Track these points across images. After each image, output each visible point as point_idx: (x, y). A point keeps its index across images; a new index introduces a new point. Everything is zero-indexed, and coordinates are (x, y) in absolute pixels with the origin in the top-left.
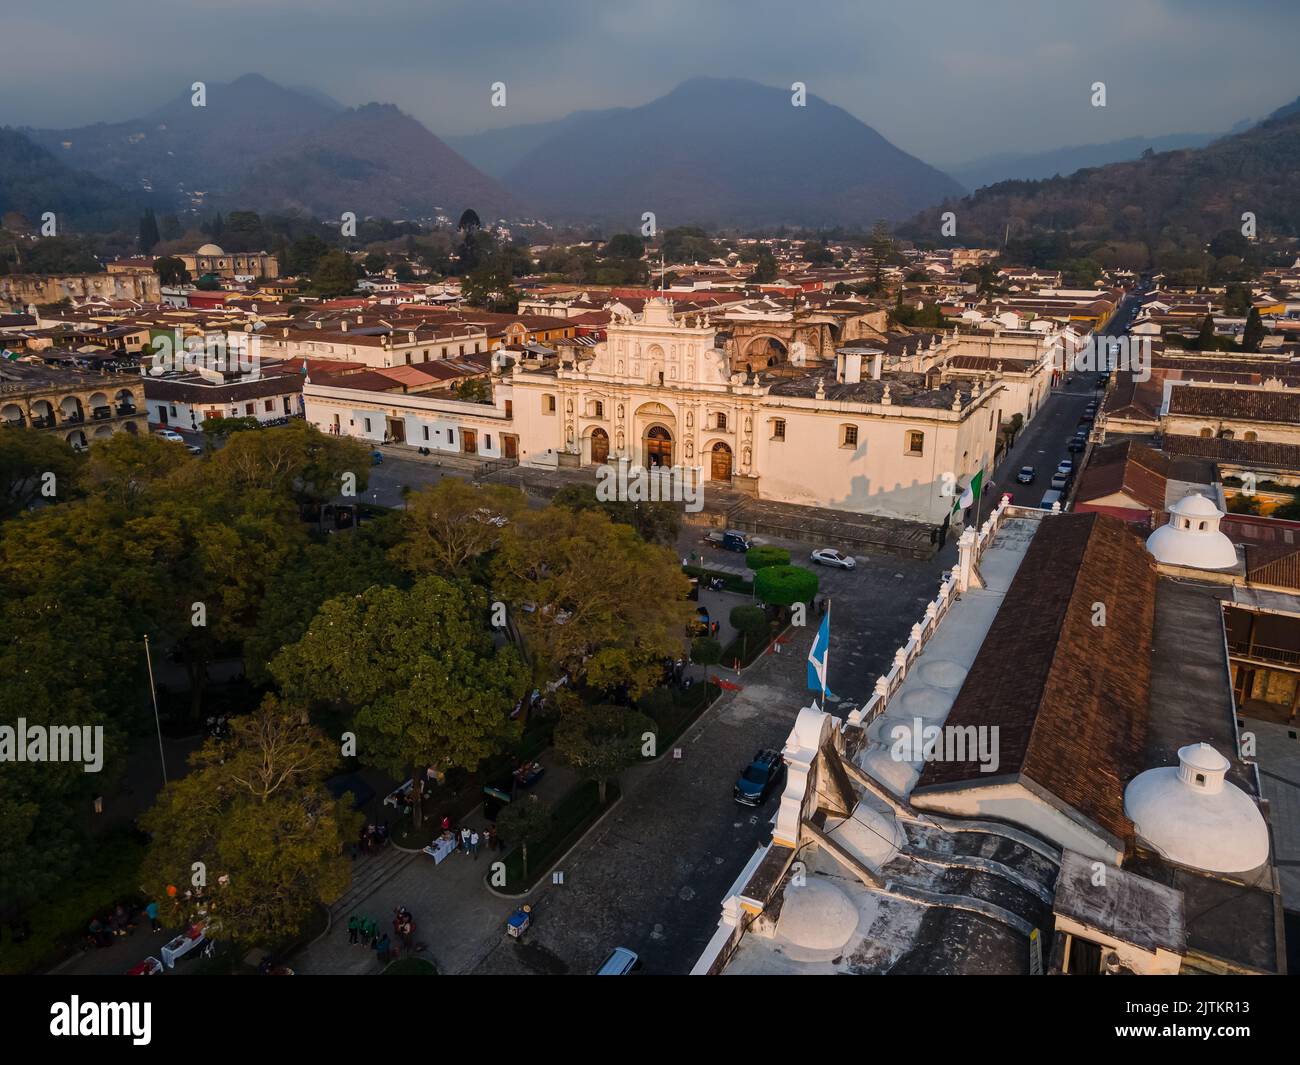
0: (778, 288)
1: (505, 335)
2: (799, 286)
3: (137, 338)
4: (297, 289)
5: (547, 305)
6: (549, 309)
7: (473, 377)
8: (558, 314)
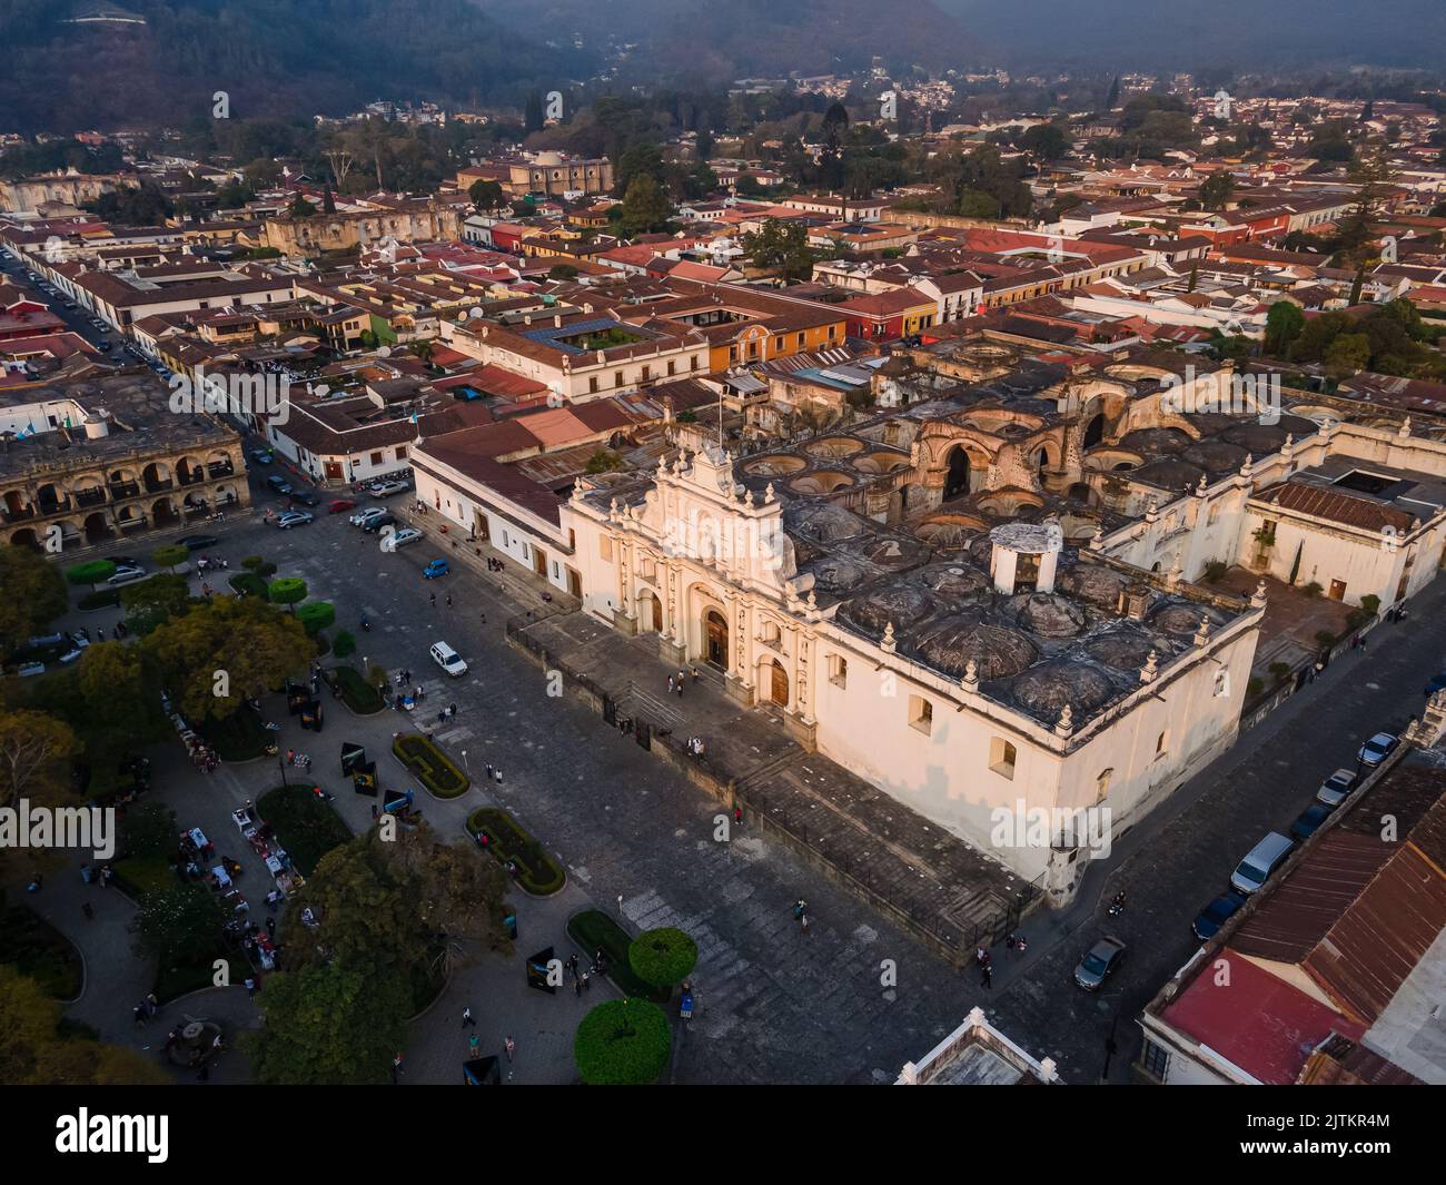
0: (1205, 232)
1: (736, 342)
2: (1244, 226)
3: (356, 324)
4: (606, 220)
5: (844, 273)
6: (846, 278)
7: (645, 424)
8: (856, 285)
